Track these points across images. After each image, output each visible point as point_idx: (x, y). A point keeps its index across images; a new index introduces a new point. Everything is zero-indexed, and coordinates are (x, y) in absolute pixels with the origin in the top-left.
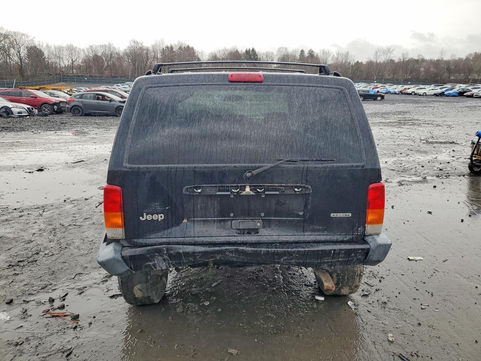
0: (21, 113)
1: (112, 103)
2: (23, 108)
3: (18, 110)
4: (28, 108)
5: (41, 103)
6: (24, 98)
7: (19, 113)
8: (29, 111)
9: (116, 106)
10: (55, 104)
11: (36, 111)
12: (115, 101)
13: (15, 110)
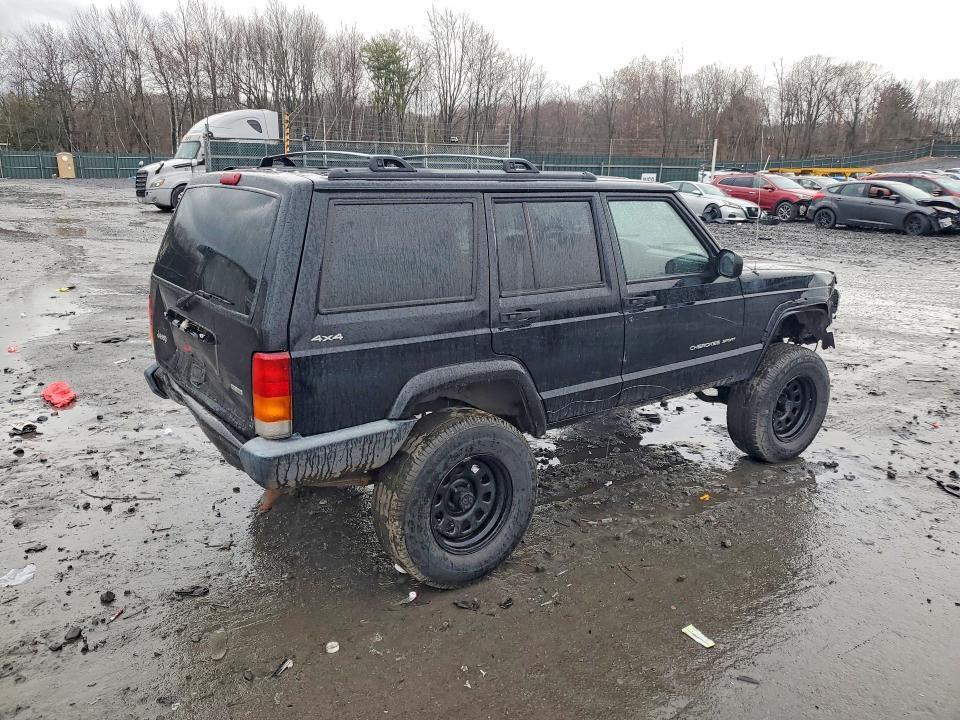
0: (734, 216)
1: (900, 205)
2: (740, 208)
3: (731, 211)
4: (749, 209)
5: (778, 199)
6: (753, 190)
7: (731, 216)
8: (751, 213)
9: (907, 212)
10: (802, 202)
11: (763, 214)
12: (908, 201)
13: (726, 211)
